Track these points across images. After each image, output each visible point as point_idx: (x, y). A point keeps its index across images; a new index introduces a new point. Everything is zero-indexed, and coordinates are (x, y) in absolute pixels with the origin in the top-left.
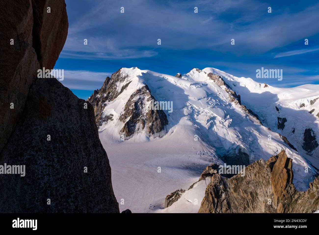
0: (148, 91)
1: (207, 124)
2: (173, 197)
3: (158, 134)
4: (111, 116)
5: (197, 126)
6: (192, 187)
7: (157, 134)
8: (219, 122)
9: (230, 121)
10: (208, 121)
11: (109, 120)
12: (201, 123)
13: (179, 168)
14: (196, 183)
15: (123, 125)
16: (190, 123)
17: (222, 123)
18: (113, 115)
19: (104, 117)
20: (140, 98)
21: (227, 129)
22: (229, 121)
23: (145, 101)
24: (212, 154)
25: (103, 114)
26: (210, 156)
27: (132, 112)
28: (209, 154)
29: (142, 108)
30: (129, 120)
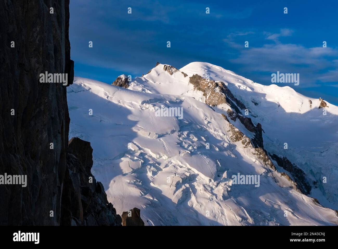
1: (175, 192)
5: (151, 198)
8: (204, 187)
9: (228, 184)
10: (178, 186)
12: (161, 190)
17: (209, 189)
21: (220, 203)
22: (226, 184)
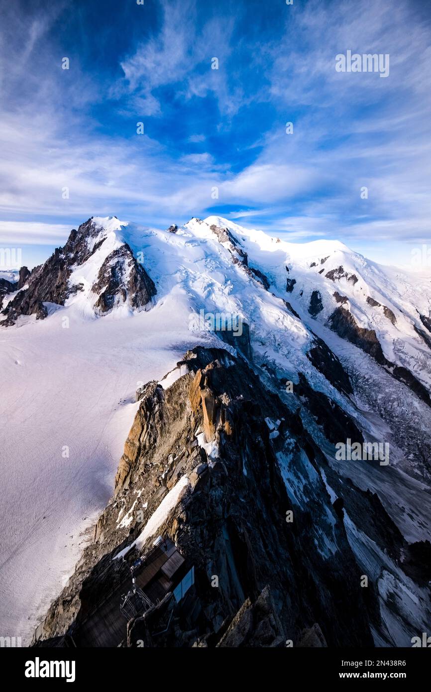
0: (128, 252)
1: (203, 292)
3: (144, 307)
4: (81, 286)
5: (192, 296)
6: (165, 377)
7: (141, 307)
8: (219, 289)
9: (230, 287)
10: (205, 288)
11: (79, 292)
12: (197, 291)
13: (165, 349)
14: (170, 372)
15: (97, 297)
16: (183, 292)
18: (83, 284)
19: (70, 287)
20: (118, 262)
21: (227, 297)
23: (126, 266)
25: (69, 283)
27: (108, 281)
29: (122, 274)
30: (105, 291)
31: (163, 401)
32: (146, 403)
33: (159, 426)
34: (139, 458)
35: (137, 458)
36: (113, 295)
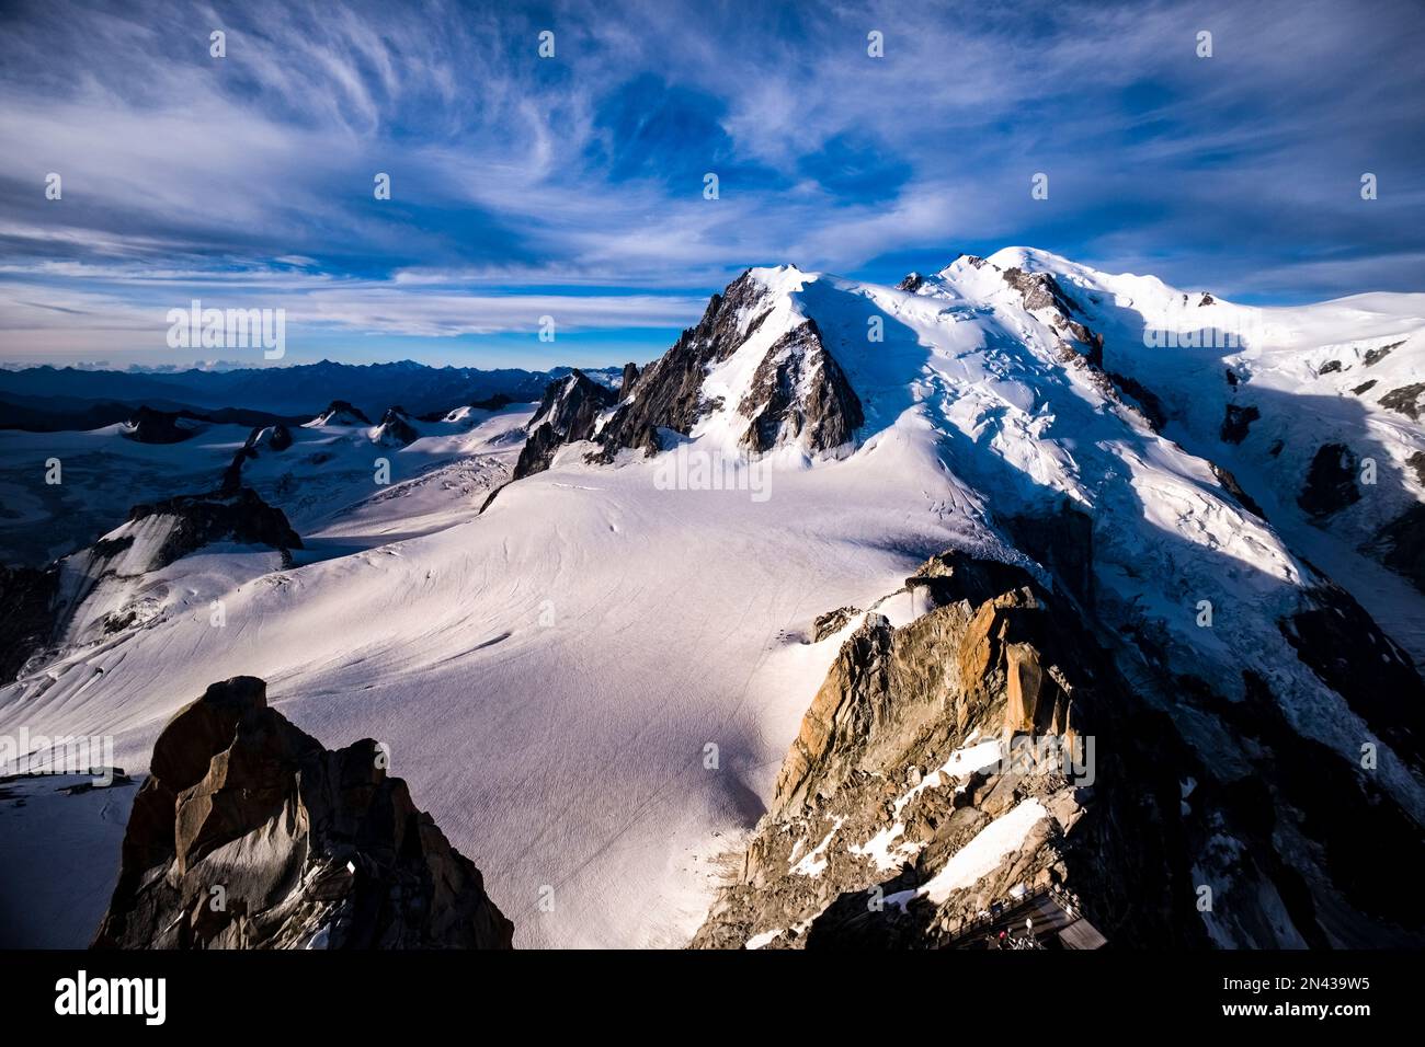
0: (814, 336)
1: (975, 427)
2: (832, 623)
3: (834, 451)
4: (720, 401)
5: (945, 433)
7: (831, 452)
8: (1015, 422)
9: (1048, 420)
10: (980, 420)
11: (715, 411)
12: (959, 425)
14: (889, 597)
15: (746, 424)
16: (926, 424)
17: (1022, 425)
18: (723, 399)
19: (702, 402)
20: (792, 356)
21: (1035, 443)
22: (1045, 419)
23: (805, 365)
24: (975, 511)
25: (700, 395)
26: (967, 517)
27: (770, 393)
28: (968, 510)
29: (797, 381)
30: (763, 414)
31: (890, 651)
32: (854, 646)
33: (877, 702)
34: (831, 755)
35: (826, 753)
36: (776, 421)
